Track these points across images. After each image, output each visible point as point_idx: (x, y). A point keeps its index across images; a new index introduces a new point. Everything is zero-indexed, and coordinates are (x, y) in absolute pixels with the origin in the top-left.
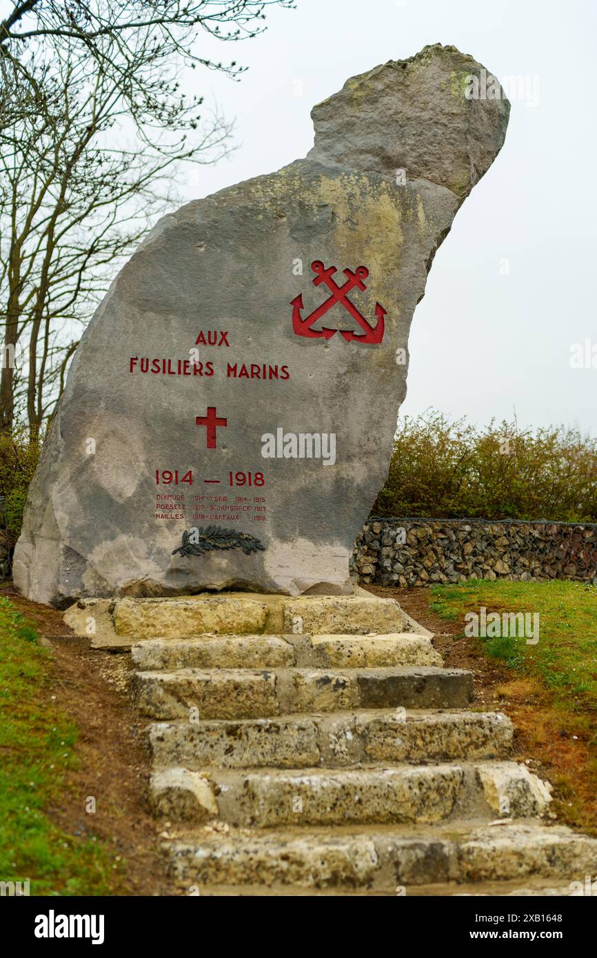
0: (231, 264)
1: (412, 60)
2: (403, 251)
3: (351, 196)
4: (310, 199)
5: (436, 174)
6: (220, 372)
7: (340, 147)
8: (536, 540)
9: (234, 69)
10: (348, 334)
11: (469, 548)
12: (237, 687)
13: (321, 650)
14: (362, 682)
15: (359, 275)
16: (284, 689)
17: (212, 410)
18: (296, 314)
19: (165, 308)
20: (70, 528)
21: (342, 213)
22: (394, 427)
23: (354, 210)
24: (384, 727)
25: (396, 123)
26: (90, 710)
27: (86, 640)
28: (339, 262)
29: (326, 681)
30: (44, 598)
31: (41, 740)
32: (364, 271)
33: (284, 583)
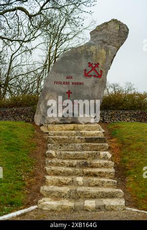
0: (73, 64)
1: (109, 22)
2: (106, 60)
3: (97, 49)
4: (89, 50)
5: (113, 44)
6: (71, 84)
7: (95, 40)
8: (135, 114)
9: (91, 13)
10: (95, 76)
11: (122, 116)
12: (64, 138)
13: (81, 133)
14: (85, 138)
15: (97, 65)
16: (72, 139)
17: (69, 91)
18: (85, 72)
19: (60, 72)
20: (43, 112)
21: (94, 53)
22: (103, 93)
23: (97, 52)
24: (86, 145)
25: (106, 35)
26: (40, 142)
27: (43, 131)
28: (93, 62)
29: (79, 138)
30: (39, 125)
31: (30, 145)
32: (98, 64)
33: (81, 122)
